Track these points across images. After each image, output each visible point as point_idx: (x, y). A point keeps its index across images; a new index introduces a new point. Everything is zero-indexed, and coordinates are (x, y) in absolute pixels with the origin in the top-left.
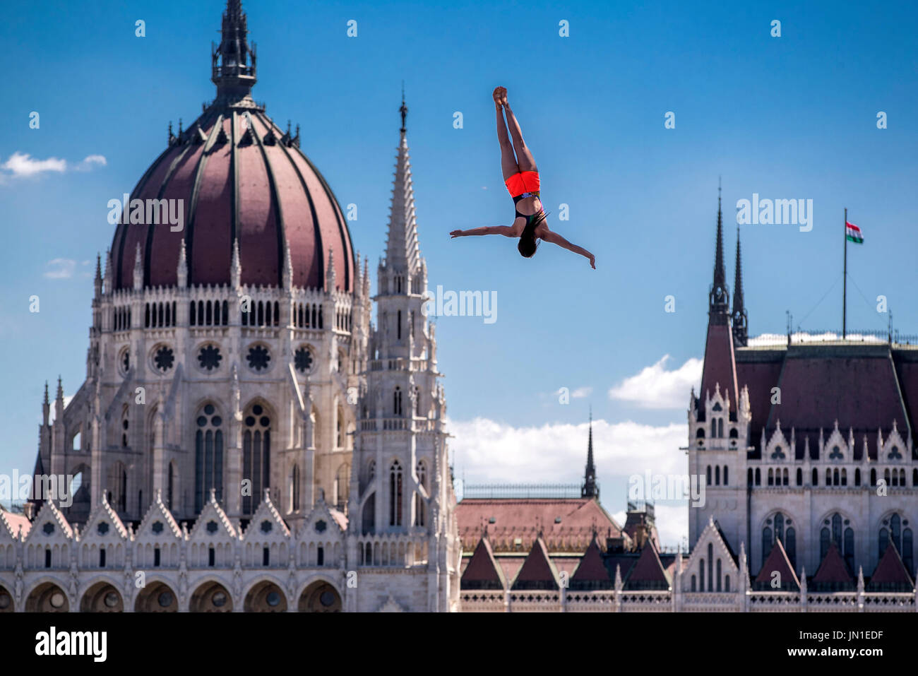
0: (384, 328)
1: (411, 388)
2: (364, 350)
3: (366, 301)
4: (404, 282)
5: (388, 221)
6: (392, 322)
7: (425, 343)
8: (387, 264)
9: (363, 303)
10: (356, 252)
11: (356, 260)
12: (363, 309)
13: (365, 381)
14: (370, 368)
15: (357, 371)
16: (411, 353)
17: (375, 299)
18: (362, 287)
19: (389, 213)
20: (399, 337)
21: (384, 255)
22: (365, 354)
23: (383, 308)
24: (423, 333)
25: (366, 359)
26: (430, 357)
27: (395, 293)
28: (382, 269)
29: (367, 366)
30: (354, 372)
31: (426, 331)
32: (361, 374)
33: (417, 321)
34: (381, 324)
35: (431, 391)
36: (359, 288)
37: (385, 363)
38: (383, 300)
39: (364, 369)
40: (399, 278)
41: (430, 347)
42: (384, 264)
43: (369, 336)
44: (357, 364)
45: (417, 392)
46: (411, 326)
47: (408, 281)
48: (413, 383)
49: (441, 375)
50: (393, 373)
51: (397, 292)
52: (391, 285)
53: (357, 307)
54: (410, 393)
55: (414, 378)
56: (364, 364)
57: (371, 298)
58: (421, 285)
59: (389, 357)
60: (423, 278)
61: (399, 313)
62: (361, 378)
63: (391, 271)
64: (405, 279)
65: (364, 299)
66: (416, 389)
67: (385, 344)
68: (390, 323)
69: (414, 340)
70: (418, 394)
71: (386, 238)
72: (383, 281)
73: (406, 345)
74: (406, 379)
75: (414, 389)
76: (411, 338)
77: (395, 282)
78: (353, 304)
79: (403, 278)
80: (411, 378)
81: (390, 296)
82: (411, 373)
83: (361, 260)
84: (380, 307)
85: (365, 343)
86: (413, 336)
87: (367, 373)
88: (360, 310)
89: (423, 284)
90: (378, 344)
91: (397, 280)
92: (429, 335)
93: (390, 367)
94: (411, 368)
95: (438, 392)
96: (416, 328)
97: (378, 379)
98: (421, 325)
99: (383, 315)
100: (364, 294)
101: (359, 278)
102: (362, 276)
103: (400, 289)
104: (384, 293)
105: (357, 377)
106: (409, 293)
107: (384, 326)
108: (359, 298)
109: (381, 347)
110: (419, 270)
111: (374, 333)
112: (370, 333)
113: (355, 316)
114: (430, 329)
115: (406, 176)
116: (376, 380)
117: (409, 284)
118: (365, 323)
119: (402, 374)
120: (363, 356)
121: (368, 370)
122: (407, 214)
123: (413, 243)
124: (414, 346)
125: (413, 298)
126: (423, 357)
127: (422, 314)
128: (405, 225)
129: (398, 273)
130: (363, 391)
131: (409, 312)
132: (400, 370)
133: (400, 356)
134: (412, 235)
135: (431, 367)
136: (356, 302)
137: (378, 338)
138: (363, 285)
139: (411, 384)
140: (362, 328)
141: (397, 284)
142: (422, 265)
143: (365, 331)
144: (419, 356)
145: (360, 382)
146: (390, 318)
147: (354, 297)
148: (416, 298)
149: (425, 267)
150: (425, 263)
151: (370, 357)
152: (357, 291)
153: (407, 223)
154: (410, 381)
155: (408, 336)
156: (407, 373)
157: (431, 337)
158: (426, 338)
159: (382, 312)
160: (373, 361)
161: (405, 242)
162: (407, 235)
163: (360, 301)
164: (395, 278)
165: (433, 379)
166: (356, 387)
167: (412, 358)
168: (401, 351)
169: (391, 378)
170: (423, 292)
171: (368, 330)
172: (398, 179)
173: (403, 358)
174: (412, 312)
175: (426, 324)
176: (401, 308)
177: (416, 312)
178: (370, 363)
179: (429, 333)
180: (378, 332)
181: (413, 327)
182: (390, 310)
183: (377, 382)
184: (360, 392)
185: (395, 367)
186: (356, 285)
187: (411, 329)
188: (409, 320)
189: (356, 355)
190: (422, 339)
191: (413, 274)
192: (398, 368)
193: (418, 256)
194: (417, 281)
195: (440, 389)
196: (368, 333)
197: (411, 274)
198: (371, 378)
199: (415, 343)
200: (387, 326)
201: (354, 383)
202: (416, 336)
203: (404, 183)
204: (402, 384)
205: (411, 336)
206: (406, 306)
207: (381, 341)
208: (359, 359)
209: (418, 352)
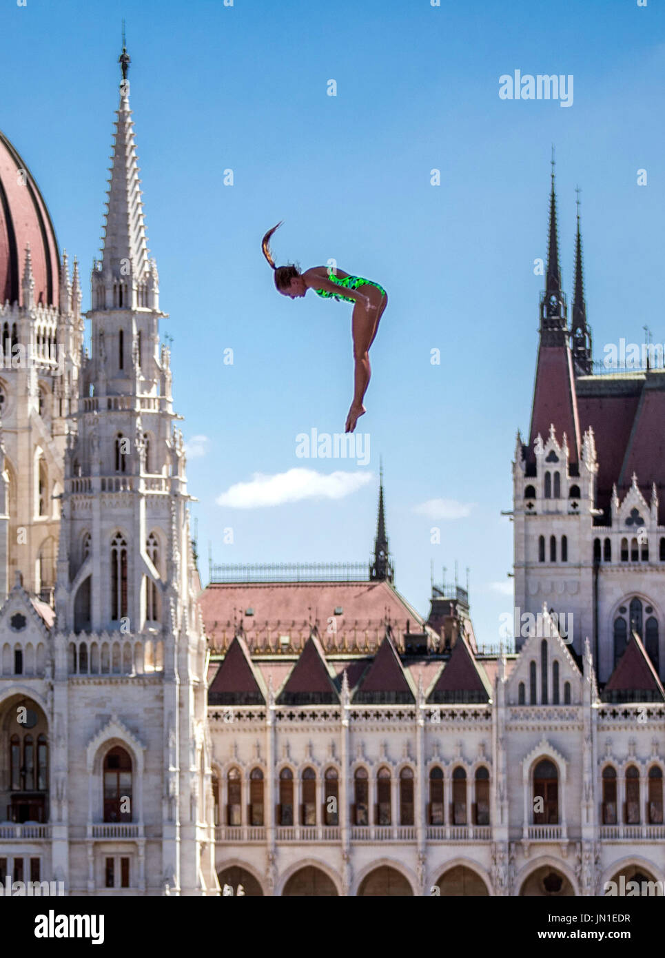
0: (101, 355)
1: (138, 435)
2: (74, 383)
3: (75, 318)
4: (126, 292)
5: (105, 210)
6: (112, 345)
7: (156, 373)
8: (104, 269)
9: (72, 321)
10: (62, 253)
11: (62, 264)
12: (71, 328)
13: (75, 426)
14: (82, 408)
15: (65, 413)
16: (138, 387)
17: (87, 315)
18: (70, 298)
19: (106, 199)
20: (121, 367)
21: (100, 256)
22: (75, 388)
23: (99, 326)
24: (154, 360)
25: (77, 396)
26: (163, 393)
27: (115, 307)
28: (97, 275)
29: (79, 406)
30: (61, 415)
31: (157, 357)
32: (70, 416)
33: (145, 344)
34: (96, 350)
35: (165, 439)
36: (67, 301)
37: (103, 401)
38: (100, 316)
39: (75, 410)
40: (121, 287)
41: (163, 379)
42: (99, 267)
43: (80, 365)
44: (65, 403)
45: (146, 440)
46: (138, 352)
47: (132, 289)
48: (140, 428)
49: (179, 417)
50: (113, 415)
51: (118, 306)
52: (110, 296)
53: (64, 327)
54: (137, 441)
55: (142, 420)
56: (75, 402)
57: (83, 314)
58: (150, 296)
59: (108, 393)
60: (153, 287)
61: (121, 333)
62: (70, 421)
63: (109, 277)
64: (128, 287)
65: (73, 316)
66: (145, 436)
67: (102, 376)
68: (109, 348)
69: (141, 370)
70: (148, 443)
71: (103, 233)
72: (99, 291)
73: (131, 378)
74: (131, 423)
75: (142, 436)
76: (138, 368)
77: (115, 292)
78: (59, 323)
79: (126, 286)
80: (138, 421)
81: (108, 311)
82: (138, 414)
83: (67, 262)
84: (95, 326)
85: (75, 375)
86: (140, 366)
87: (79, 415)
88: (68, 330)
89: (153, 293)
90: (93, 377)
91: (118, 290)
92: (162, 364)
93: (109, 407)
94: (138, 408)
95: (175, 441)
96: (144, 355)
97: (93, 424)
98: (151, 350)
99: (99, 337)
100: (73, 308)
101: (66, 287)
102: (69, 284)
103: (122, 301)
104: (100, 306)
105: (65, 421)
106: (135, 307)
107: (101, 351)
108: (67, 313)
109: (97, 379)
110: (148, 275)
111: (88, 360)
112: (82, 362)
113: (62, 338)
114: (162, 355)
115: (128, 149)
116: (90, 424)
117: (135, 294)
118: (75, 347)
119: (125, 416)
120: (72, 393)
121: (79, 411)
122: (130, 199)
123: (139, 239)
124: (142, 378)
125: (139, 312)
126: (154, 393)
127: (153, 335)
128: (127, 215)
129: (118, 279)
130: (72, 438)
131: (135, 332)
132: (123, 410)
133: (123, 393)
134: (138, 228)
135: (165, 407)
136: (62, 319)
137: (92, 368)
138: (72, 297)
139: (138, 429)
140: (71, 354)
141: (118, 294)
142: (152, 269)
143: (76, 359)
144: (149, 391)
145: (70, 428)
146: (108, 341)
147: (60, 313)
148: (144, 313)
149: (155, 271)
150: (155, 266)
151: (82, 394)
152: (64, 304)
153: (131, 211)
154: (137, 426)
155: (133, 365)
156: (133, 414)
157: (165, 366)
158: (158, 367)
159: (98, 333)
160: (87, 399)
161: (129, 237)
162: (131, 228)
163: (67, 318)
164: (115, 287)
165: (168, 423)
166: (64, 435)
167: (138, 394)
168: (124, 386)
169: (111, 422)
170: (153, 303)
171: (79, 357)
172: (117, 152)
173: (127, 394)
174: (139, 333)
175: (157, 348)
176: (124, 327)
177: (144, 330)
178: (82, 402)
179: (162, 362)
180: (92, 359)
181: (140, 354)
182: (109, 329)
183: (92, 427)
184: (69, 441)
185: (116, 408)
186: (62, 296)
187: (138, 355)
188: (134, 344)
189: (63, 392)
190: (153, 369)
191: (139, 281)
192: (120, 408)
193: (145, 257)
194: (145, 290)
195: (177, 436)
196: (78, 361)
197: (136, 280)
198: (84, 423)
199: (143, 374)
200: (105, 351)
201: (61, 430)
202: (145, 364)
203: (126, 158)
204: (125, 429)
205: (137, 365)
206: (130, 324)
207: (96, 372)
208: (67, 396)
209: (147, 386)
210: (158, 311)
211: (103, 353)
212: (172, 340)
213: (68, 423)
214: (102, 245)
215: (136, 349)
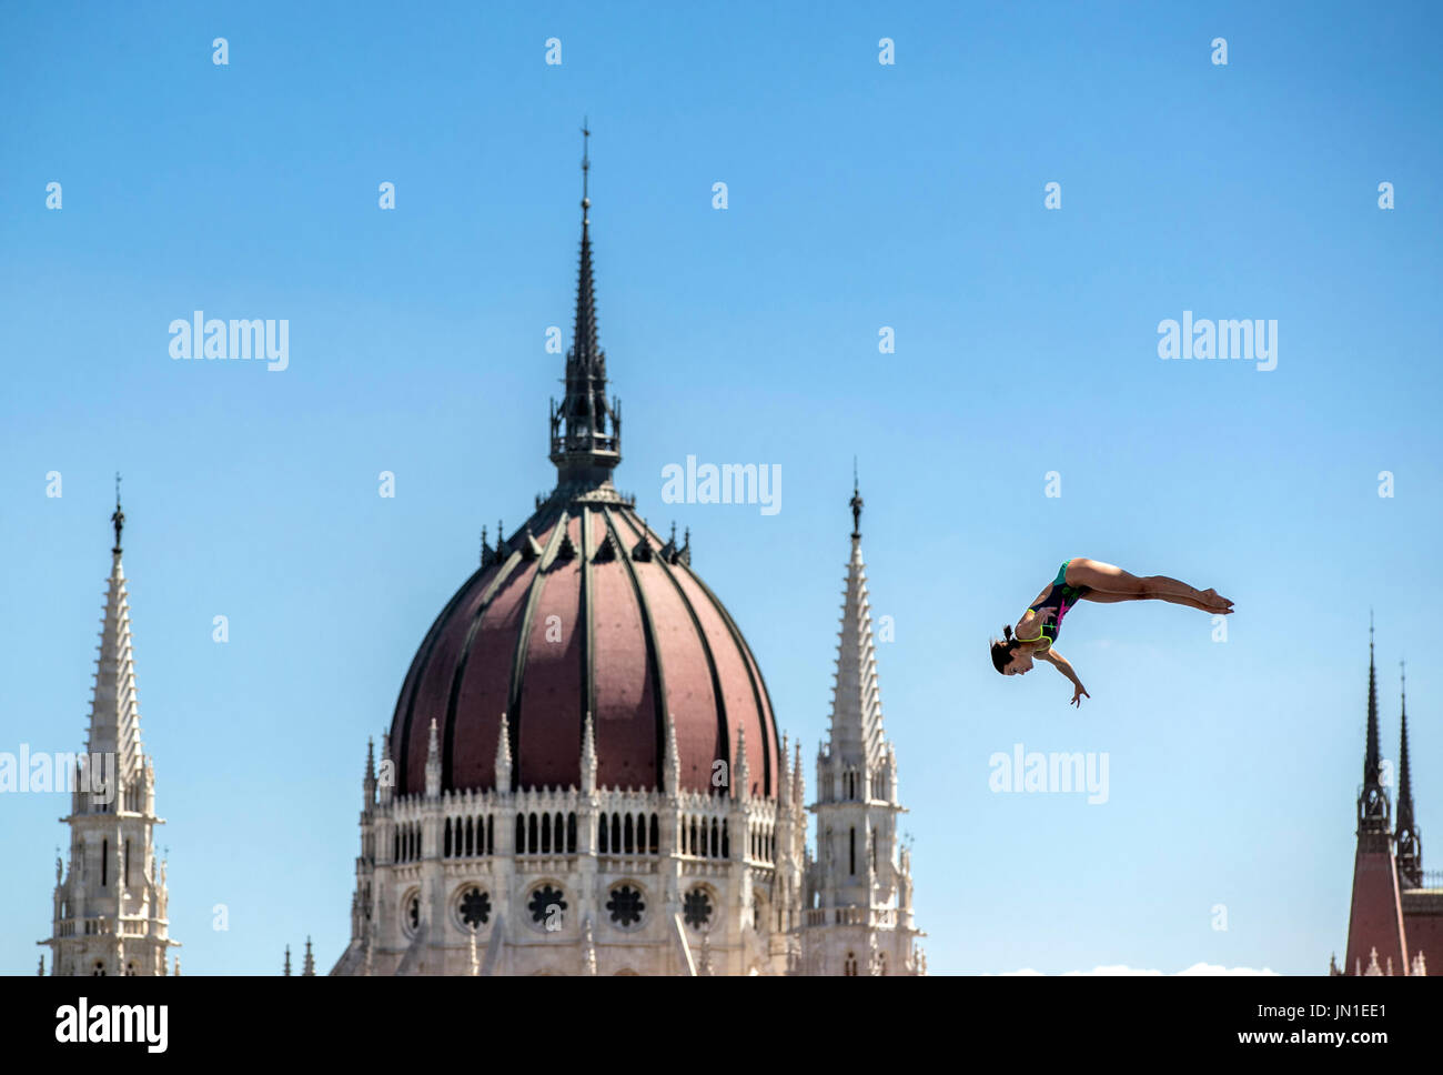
0: (828, 857)
1: (873, 954)
2: (796, 892)
3: (797, 813)
4: (859, 781)
5: (833, 682)
6: (841, 847)
7: (894, 880)
8: (831, 753)
9: (794, 817)
10: (781, 734)
11: (782, 747)
12: (793, 825)
13: (797, 943)
14: (805, 922)
15: (785, 928)
16: (873, 897)
17: (812, 809)
18: (791, 789)
19: (835, 669)
20: (852, 871)
21: (827, 738)
22: (798, 898)
23: (826, 823)
24: (891, 865)
25: (799, 907)
26: (902, 903)
27: (845, 799)
28: (823, 761)
29: (801, 919)
30: (780, 929)
31: (895, 861)
32: (791, 931)
33: (881, 844)
34: (822, 850)
35: (904, 960)
36: (788, 792)
37: (830, 914)
38: (826, 810)
39: (796, 924)
40: (852, 775)
41: (903, 888)
42: (827, 752)
43: (803, 870)
44: (785, 915)
45: (882, 962)
46: (872, 853)
47: (865, 779)
48: (875, 946)
49: (922, 932)
50: (843, 931)
51: (848, 798)
52: (838, 787)
53: (784, 823)
54: (871, 962)
55: (877, 936)
56: (796, 915)
57: (806, 808)
58: (886, 787)
59: (837, 903)
60: (890, 775)
61: (852, 831)
62: (791, 937)
63: (838, 764)
64: (861, 776)
65: (795, 810)
66: (881, 956)
67: (829, 882)
68: (838, 849)
69: (877, 876)
70: (884, 965)
71: (830, 710)
72: (825, 780)
73: (864, 885)
74: (864, 940)
75: (877, 956)
76: (872, 873)
77: (845, 781)
78: (778, 818)
79: (858, 774)
80: (873, 937)
81: (836, 804)
82: (873, 929)
83: (790, 746)
84: (820, 822)
85: (797, 881)
86: (875, 870)
87: (802, 930)
88: (788, 827)
89: (891, 784)
90: (818, 884)
91: (848, 778)
92: (901, 869)
93: (838, 920)
94: (873, 922)
95: (916, 962)
96: (880, 858)
97: (819, 941)
98: (889, 852)
99: (825, 835)
100: (794, 801)
101: (787, 775)
102: (791, 771)
103: (853, 793)
104: (826, 799)
105: (784, 938)
106: (868, 799)
107: (828, 852)
108: (787, 807)
109: (823, 887)
110: (884, 761)
111: (813, 864)
112: (805, 865)
113: (781, 837)
114: (902, 858)
115: (861, 610)
116: (814, 942)
117: (868, 784)
118: (797, 847)
119: (857, 932)
120: (794, 903)
121: (802, 926)
122: (863, 671)
123: (874, 717)
124: (877, 886)
125: (874, 806)
126: (893, 902)
127: (889, 833)
128: (860, 689)
129: (848, 766)
130: (794, 957)
131: (868, 830)
132: (854, 924)
133: (854, 903)
134: (872, 705)
135: (905, 919)
136: (782, 814)
137: (818, 873)
138: (794, 787)
139: (872, 948)
140: (792, 857)
141: (848, 784)
142: (889, 754)
143: (797, 861)
144: (885, 902)
145: (791, 946)
146: (837, 840)
147: (779, 806)
148: (879, 807)
149: (893, 756)
150: (892, 750)
151: (805, 903)
152: (784, 796)
153: (864, 685)
154: (871, 944)
155: (867, 870)
156: (866, 929)
157: (904, 871)
158: (896, 873)
159: (825, 829)
160: (812, 911)
161: (861, 716)
162: (864, 705)
163: (788, 812)
164: (845, 775)
165: (908, 940)
166: (783, 954)
167: (873, 906)
168: (853, 894)
169: (840, 939)
170: (890, 795)
171: (802, 860)
172: (848, 614)
173: (858, 905)
174: (874, 831)
175: (896, 850)
176: (856, 823)
177: (880, 829)
178: (805, 914)
179: (902, 865)
180: (817, 863)
181: (875, 856)
182: (838, 827)
183: (817, 945)
184: (789, 962)
185: (846, 922)
186: (782, 786)
187: (872, 859)
188: (868, 844)
189: (782, 902)
190: (890, 875)
191: (874, 768)
192: (851, 921)
193: (881, 739)
194: (880, 779)
195: (919, 957)
196: (801, 864)
197: (870, 767)
198: (808, 940)
199: (878, 881)
200: (834, 853)
201: (780, 948)
202: (880, 867)
203: (858, 621)
204: (857, 948)
205: (871, 869)
206: (863, 820)
207: (822, 878)
208: (787, 907)
209: (883, 896)
210: (897, 805)
211: (831, 855)
212: (912, 840)
213: (788, 940)
214: (829, 724)
215: (869, 851)
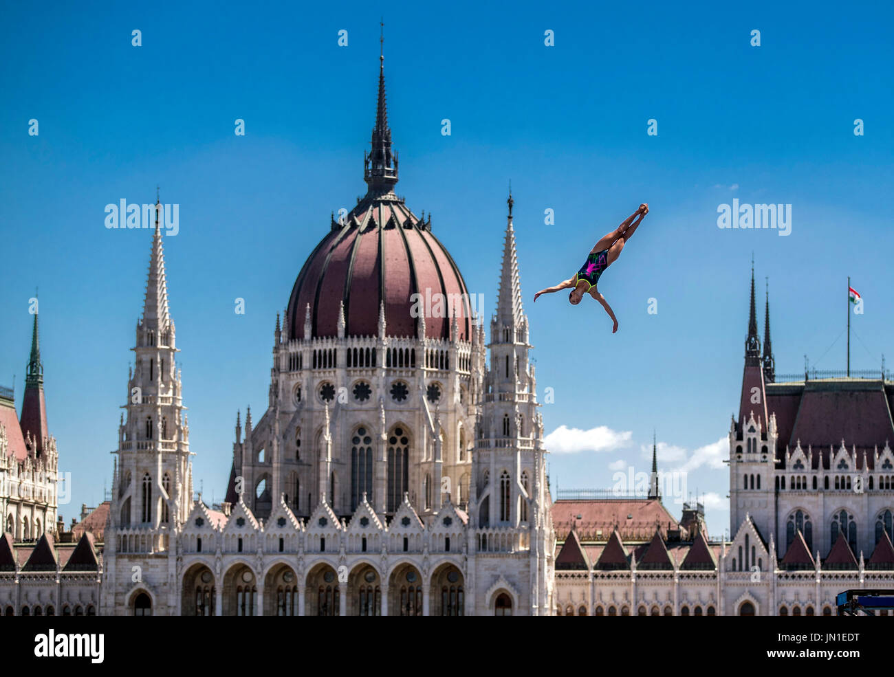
1: (517, 415)
2: (481, 385)
3: (481, 348)
4: (511, 333)
5: (499, 287)
6: (502, 364)
7: (527, 380)
8: (498, 320)
9: (480, 350)
12: (479, 354)
13: (481, 410)
14: (485, 399)
15: (475, 402)
16: (517, 387)
17: (488, 346)
18: (478, 337)
19: (500, 280)
20: (507, 376)
21: (495, 313)
22: (481, 388)
23: (495, 353)
24: (526, 373)
25: (482, 393)
26: (531, 391)
27: (504, 342)
28: (494, 324)
29: (483, 398)
30: (473, 403)
31: (527, 371)
32: (478, 404)
33: (520, 363)
34: (492, 366)
35: (532, 417)
37: (497, 396)
38: (495, 347)
39: (481, 401)
40: (507, 330)
41: (531, 384)
42: (495, 319)
43: (484, 375)
44: (475, 397)
45: (521, 418)
46: (517, 368)
47: (514, 332)
48: (518, 411)
49: (540, 405)
50: (502, 404)
52: (501, 336)
53: (475, 353)
54: (516, 419)
55: (519, 406)
56: (481, 396)
57: (485, 346)
58: (524, 337)
59: (499, 391)
60: (525, 331)
61: (507, 357)
62: (478, 407)
63: (501, 325)
64: (512, 331)
66: (521, 416)
67: (496, 381)
68: (500, 365)
69: (519, 378)
70: (522, 420)
71: (497, 300)
72: (495, 333)
73: (513, 382)
74: (513, 408)
75: (519, 416)
76: (517, 377)
77: (504, 333)
78: (472, 351)
79: (510, 330)
80: (517, 407)
81: (499, 345)
82: (517, 403)
84: (492, 353)
85: (481, 381)
86: (518, 375)
87: (483, 403)
88: (477, 355)
89: (526, 334)
90: (491, 382)
91: (506, 332)
92: (530, 375)
93: (500, 399)
94: (517, 400)
96: (520, 369)
97: (491, 409)
98: (524, 367)
99: (495, 359)
100: (480, 343)
101: (476, 331)
102: (478, 329)
103: (508, 339)
104: (495, 342)
105: (475, 407)
106: (515, 342)
107: (495, 367)
108: (477, 345)
109: (493, 383)
110: (523, 324)
111: (488, 372)
112: (484, 373)
113: (474, 360)
114: (531, 369)
115: (512, 252)
116: (489, 409)
117: (515, 334)
118: (481, 365)
119: (509, 404)
120: (479, 391)
122: (513, 281)
123: (518, 303)
124: (519, 383)
125: (518, 345)
126: (526, 391)
127: (525, 358)
128: (511, 290)
129: (506, 327)
130: (479, 418)
131: (515, 356)
132: (508, 401)
133: (508, 391)
134: (517, 297)
135: (532, 399)
137: (491, 377)
139: (516, 412)
140: (479, 369)
141: (506, 335)
142: (525, 320)
143: (481, 372)
144: (523, 390)
145: (478, 411)
146: (500, 361)
147: (473, 345)
148: (520, 345)
149: (527, 322)
150: (527, 319)
151: (485, 392)
152: (475, 340)
153: (513, 287)
154: (516, 410)
155: (514, 375)
156: (514, 403)
157: (532, 376)
158: (528, 376)
159: (494, 357)
160: (488, 395)
161: (512, 303)
162: (513, 297)
163: (477, 348)
164: (504, 331)
165: (533, 408)
166: (474, 414)
167: (517, 392)
168: (508, 387)
169: (501, 408)
170: (526, 340)
172: (506, 254)
173: (510, 392)
174: (518, 357)
175: (528, 365)
176: (509, 353)
177: (520, 357)
178: (485, 396)
179: (531, 373)
180: (491, 372)
182: (500, 355)
183: (491, 411)
184: (477, 418)
185: (504, 399)
186: (474, 336)
187: (517, 370)
188: (515, 363)
189: (474, 390)
190: (525, 378)
191: (518, 327)
192: (506, 399)
193: (521, 314)
194: (521, 332)
195: (539, 416)
197: (516, 327)
198: (486, 408)
199: (519, 380)
200: (498, 367)
201: (472, 412)
202: (521, 374)
203: (511, 258)
204: (509, 412)
205: (516, 375)
206: (512, 351)
207: (493, 379)
208: (476, 392)
209: (522, 387)
210: (529, 345)
211: (497, 369)
212: (536, 361)
214: (496, 306)
215: (516, 366)
